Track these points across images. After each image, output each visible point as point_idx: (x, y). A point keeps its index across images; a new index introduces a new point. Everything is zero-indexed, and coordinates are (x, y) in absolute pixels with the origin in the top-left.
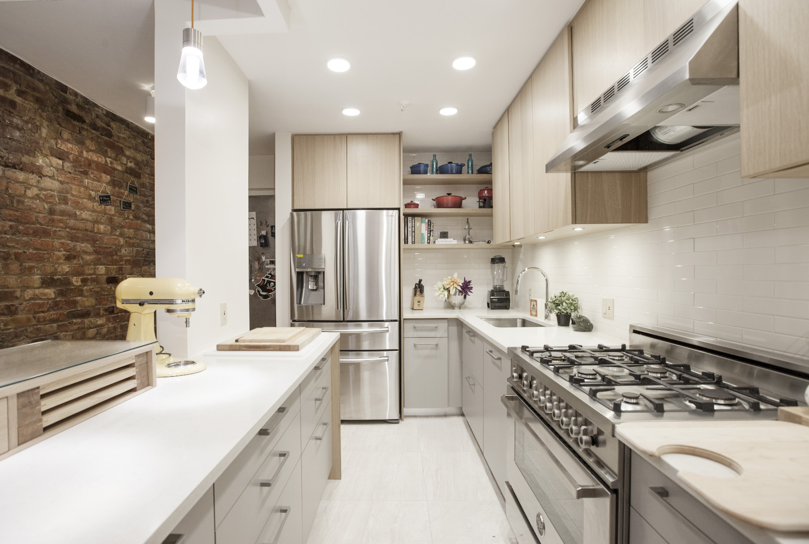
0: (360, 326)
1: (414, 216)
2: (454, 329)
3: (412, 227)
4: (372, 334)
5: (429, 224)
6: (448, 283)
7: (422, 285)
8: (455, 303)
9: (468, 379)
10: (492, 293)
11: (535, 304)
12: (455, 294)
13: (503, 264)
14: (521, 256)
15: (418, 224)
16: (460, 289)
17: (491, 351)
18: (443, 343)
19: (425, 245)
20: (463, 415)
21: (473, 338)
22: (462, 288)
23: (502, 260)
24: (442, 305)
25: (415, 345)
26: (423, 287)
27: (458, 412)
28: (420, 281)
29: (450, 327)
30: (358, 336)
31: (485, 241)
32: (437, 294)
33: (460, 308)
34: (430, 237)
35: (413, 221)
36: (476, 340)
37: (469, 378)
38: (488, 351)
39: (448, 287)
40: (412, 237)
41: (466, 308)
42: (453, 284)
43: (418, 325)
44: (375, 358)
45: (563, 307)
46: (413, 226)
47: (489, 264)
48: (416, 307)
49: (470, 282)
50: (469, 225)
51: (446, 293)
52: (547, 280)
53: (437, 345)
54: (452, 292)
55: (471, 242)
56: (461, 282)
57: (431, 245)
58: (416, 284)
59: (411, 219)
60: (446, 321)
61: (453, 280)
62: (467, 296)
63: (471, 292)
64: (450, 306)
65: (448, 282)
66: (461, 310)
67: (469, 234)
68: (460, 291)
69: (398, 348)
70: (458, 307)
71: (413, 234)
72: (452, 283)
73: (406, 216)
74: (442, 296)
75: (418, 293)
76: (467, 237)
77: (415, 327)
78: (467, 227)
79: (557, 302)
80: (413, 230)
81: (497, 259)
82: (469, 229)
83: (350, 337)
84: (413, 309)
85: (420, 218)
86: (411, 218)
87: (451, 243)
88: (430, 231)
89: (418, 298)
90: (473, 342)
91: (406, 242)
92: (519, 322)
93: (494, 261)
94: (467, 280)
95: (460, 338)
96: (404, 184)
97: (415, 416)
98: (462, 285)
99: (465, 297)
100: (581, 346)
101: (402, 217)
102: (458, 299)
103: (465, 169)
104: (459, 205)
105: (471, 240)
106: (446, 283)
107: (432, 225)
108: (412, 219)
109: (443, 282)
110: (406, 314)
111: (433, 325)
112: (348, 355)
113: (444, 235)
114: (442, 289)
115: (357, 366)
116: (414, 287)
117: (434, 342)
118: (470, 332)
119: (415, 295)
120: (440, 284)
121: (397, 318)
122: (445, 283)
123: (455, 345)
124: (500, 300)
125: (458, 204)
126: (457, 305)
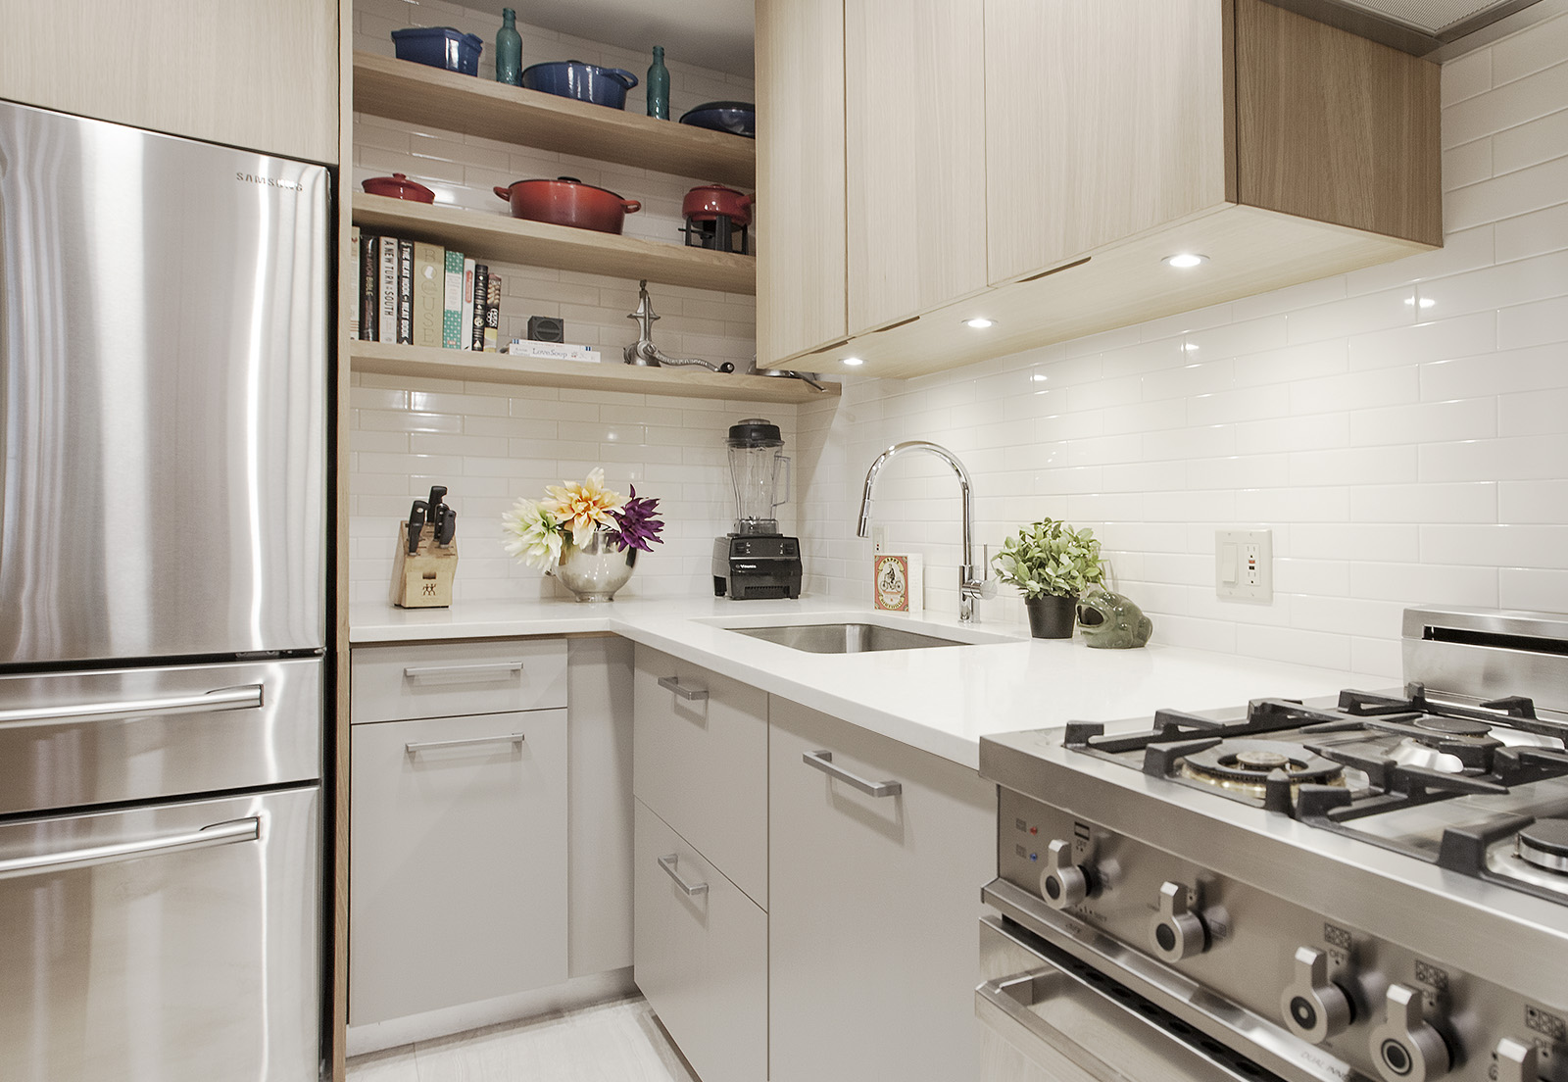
0: (113, 688)
1: (409, 234)
2: (596, 675)
3: (400, 278)
4: (178, 724)
5: (483, 280)
6: (565, 506)
7: (446, 509)
8: (589, 581)
9: (671, 867)
10: (738, 543)
11: (897, 568)
12: (593, 548)
13: (776, 449)
14: (838, 423)
15: (429, 272)
16: (615, 526)
17: (828, 757)
18: (547, 735)
19: (462, 354)
20: (631, 992)
21: (696, 706)
22: (621, 525)
23: (769, 435)
24: (535, 588)
25: (410, 753)
26: (453, 515)
27: (613, 985)
28: (437, 494)
29: (575, 668)
30: (92, 736)
31: (710, 366)
32: (515, 545)
33: (611, 599)
34: (482, 329)
35: (406, 255)
36: (717, 710)
37: (675, 860)
38: (812, 755)
39: (562, 518)
40: (399, 319)
41: (630, 597)
42: (587, 509)
43: (424, 666)
44: (186, 832)
45: (1062, 571)
46: (408, 278)
47: (724, 448)
48: (413, 596)
49: (653, 503)
50: (648, 306)
51: (556, 542)
52: (965, 487)
53: (518, 743)
54: (583, 535)
55: (653, 362)
56: (620, 503)
57: (490, 359)
58: (417, 505)
59: (395, 247)
60: (563, 644)
61: (585, 494)
62: (641, 552)
63: (657, 540)
64: (567, 590)
65: (564, 502)
66: (615, 604)
67: (648, 335)
68: (613, 537)
69: (314, 772)
70: (604, 593)
71: (406, 306)
72: (581, 506)
73: (371, 229)
74: (539, 552)
75: (426, 542)
76: (642, 346)
77: (409, 678)
78: (641, 310)
79: (1035, 553)
80: (406, 292)
81: (753, 430)
82: (651, 318)
83: (42, 746)
84: (399, 606)
85: (440, 251)
86: (394, 241)
87: (578, 359)
88: (487, 308)
89: (425, 560)
90: (701, 721)
91: (369, 328)
92: (853, 636)
93: (741, 436)
94: (644, 495)
95: (623, 704)
96: (358, 106)
97: (410, 1047)
98: (623, 513)
99: (632, 560)
100: (1300, 703)
101: (348, 234)
102: (602, 566)
103: (636, 97)
104: (612, 224)
105: (657, 355)
106: (555, 505)
107: (493, 284)
108: (400, 248)
109: (540, 499)
110: (363, 622)
111: (500, 662)
112: (27, 835)
113: (546, 330)
114: (539, 528)
115: (78, 883)
116: (407, 519)
117: (507, 728)
118: (676, 680)
119: (412, 547)
120: (529, 510)
121: (317, 642)
122: (549, 504)
123: (598, 735)
124: (764, 568)
125: (609, 217)
126: (601, 586)
